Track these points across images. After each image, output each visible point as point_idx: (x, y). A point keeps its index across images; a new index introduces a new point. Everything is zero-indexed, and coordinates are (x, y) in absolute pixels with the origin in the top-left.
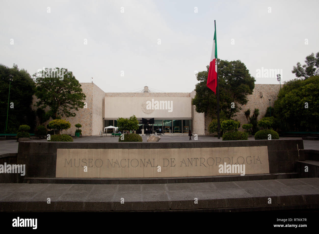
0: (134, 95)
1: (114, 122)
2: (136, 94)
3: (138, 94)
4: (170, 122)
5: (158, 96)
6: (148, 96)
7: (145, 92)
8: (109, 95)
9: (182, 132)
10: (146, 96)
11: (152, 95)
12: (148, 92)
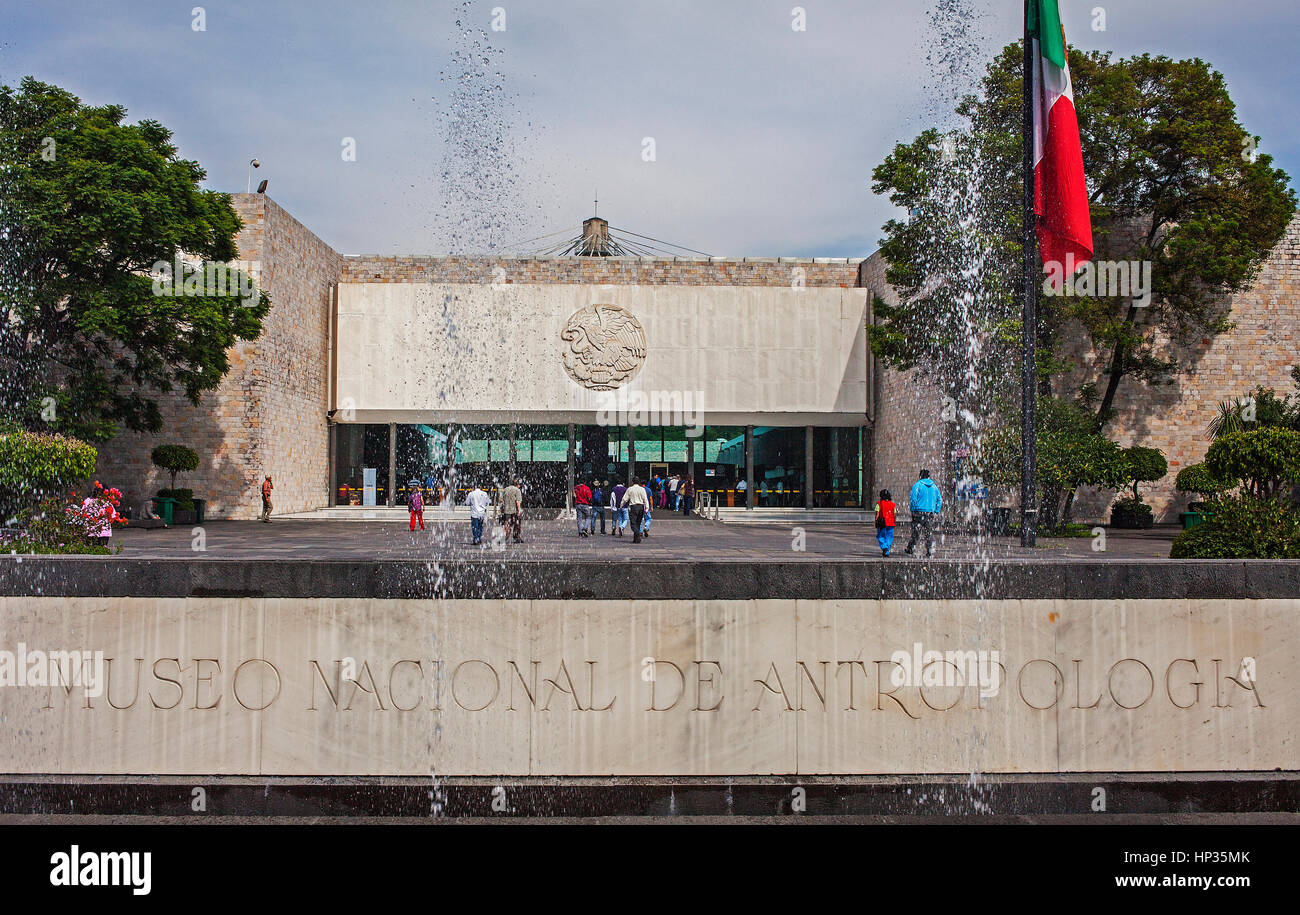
0: (521, 274)
1: (393, 435)
2: (531, 266)
3: (544, 265)
4: (741, 438)
5: (663, 281)
6: (604, 280)
7: (586, 254)
8: (366, 272)
9: (810, 503)
10: (590, 280)
11: (628, 271)
12: (605, 254)
